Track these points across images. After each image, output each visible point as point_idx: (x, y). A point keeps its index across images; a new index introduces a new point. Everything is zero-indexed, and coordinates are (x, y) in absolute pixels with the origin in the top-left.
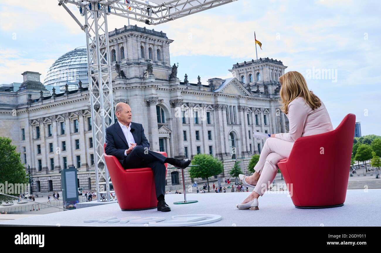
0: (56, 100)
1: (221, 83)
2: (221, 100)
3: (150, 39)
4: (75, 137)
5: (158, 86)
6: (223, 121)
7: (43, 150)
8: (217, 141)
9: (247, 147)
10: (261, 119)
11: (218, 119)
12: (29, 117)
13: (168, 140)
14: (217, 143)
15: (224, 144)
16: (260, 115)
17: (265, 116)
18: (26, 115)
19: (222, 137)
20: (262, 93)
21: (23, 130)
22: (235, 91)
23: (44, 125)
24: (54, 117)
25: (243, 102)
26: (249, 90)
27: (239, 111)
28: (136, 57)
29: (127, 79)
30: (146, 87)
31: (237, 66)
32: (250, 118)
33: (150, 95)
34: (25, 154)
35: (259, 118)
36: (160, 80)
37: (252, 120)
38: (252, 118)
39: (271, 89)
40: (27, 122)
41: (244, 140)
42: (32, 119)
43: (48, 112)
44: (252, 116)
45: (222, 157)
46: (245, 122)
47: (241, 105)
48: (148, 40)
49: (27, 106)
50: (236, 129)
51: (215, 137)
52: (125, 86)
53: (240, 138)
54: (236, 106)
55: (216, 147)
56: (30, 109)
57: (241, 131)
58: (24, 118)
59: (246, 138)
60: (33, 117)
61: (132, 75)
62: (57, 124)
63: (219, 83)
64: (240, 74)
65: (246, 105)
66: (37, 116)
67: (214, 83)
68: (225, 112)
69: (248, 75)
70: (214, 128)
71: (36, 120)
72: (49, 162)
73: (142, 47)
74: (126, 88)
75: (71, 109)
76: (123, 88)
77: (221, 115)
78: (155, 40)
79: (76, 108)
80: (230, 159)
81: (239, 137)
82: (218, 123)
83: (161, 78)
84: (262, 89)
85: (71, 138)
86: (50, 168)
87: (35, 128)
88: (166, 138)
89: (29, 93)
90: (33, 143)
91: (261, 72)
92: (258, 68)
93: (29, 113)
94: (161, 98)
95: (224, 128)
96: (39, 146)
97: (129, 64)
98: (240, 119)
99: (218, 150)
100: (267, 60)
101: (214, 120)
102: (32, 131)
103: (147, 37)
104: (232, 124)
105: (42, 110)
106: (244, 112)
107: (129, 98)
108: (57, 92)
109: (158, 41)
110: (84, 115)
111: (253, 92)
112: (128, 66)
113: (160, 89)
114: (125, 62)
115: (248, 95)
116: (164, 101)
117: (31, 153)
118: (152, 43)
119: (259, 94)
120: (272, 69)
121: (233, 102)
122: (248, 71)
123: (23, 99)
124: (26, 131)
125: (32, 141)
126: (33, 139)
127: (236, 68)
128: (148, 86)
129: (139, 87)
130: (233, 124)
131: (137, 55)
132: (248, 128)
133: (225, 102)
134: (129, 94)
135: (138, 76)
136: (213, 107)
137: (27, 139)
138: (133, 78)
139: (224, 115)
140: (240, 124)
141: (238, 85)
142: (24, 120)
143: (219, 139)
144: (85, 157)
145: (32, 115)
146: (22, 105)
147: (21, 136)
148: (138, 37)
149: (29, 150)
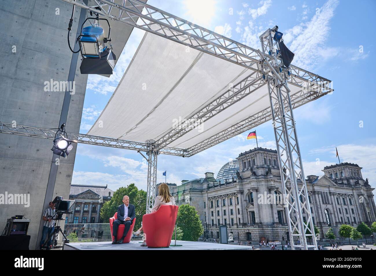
0: (221, 187)
1: (316, 178)
2: (317, 188)
3: (269, 154)
4: (231, 208)
5: (275, 180)
6: (320, 202)
7: (214, 214)
8: (317, 214)
9: (339, 219)
10: (347, 201)
11: (316, 200)
12: (207, 196)
13: (283, 212)
14: (317, 215)
15: (321, 216)
16: (346, 199)
17: (350, 199)
19: (320, 211)
20: (345, 184)
22: (327, 183)
23: (215, 201)
24: (220, 196)
25: (332, 190)
26: (336, 183)
27: (330, 195)
28: (262, 164)
29: (257, 176)
30: (268, 180)
31: (326, 168)
32: (339, 200)
33: (271, 185)
34: (206, 216)
35: (346, 200)
36: (276, 176)
37: (341, 201)
38: (340, 200)
39: (352, 182)
40: (207, 199)
41: (336, 214)
42: (209, 197)
43: (217, 194)
44: (340, 199)
45: (321, 225)
46: (335, 203)
47: (331, 191)
48: (268, 155)
49: (207, 190)
50: (329, 207)
51: (315, 211)
52: (256, 180)
53: (333, 213)
54: (328, 192)
55: (316, 218)
56: (208, 192)
57: (333, 208)
59: (337, 213)
60: (210, 196)
61: (260, 174)
62: (221, 200)
63: (314, 178)
64: (329, 173)
65: (334, 192)
66: (212, 195)
67: (311, 178)
68: (320, 196)
69: (335, 173)
70: (314, 206)
71: (211, 197)
72: (217, 221)
73: (265, 159)
74: (256, 181)
75: (228, 192)
76: (255, 181)
77: (319, 198)
78: (272, 155)
79: (231, 192)
80: (327, 227)
81: (332, 212)
82: (316, 202)
83: (277, 176)
84: (345, 182)
85: (228, 208)
86: (218, 224)
87: (211, 202)
88: (282, 211)
89: (208, 183)
90: (210, 210)
91: (343, 171)
92: (341, 169)
93: (207, 194)
94: (278, 187)
95: (320, 206)
97: (258, 168)
98: (332, 201)
99: (318, 220)
100: (347, 164)
101: (313, 200)
102: (209, 203)
103: (267, 153)
104: (326, 203)
105: (214, 192)
106: (334, 196)
107: (259, 187)
108: (222, 183)
109: (274, 155)
110: (235, 196)
111: (339, 183)
112: (257, 169)
113: (276, 181)
114: (256, 167)
115: (335, 186)
116: (280, 189)
117: (208, 216)
118: (271, 156)
119: (344, 185)
120: (352, 170)
121: (326, 190)
122: (334, 171)
123: (205, 186)
124: (206, 203)
125: (209, 209)
126: (209, 208)
127: (326, 169)
128: (269, 180)
129: (264, 180)
130: (327, 204)
131: (262, 163)
132: (338, 207)
133: (320, 190)
134: (258, 184)
135: (263, 175)
136: (312, 193)
137: (207, 208)
138: (261, 175)
139: (320, 198)
140: (332, 204)
141: (328, 179)
142: (205, 197)
143: (318, 213)
144: (236, 220)
145: (209, 195)
146: (205, 189)
147: (203, 206)
148: (262, 153)
149: (207, 214)
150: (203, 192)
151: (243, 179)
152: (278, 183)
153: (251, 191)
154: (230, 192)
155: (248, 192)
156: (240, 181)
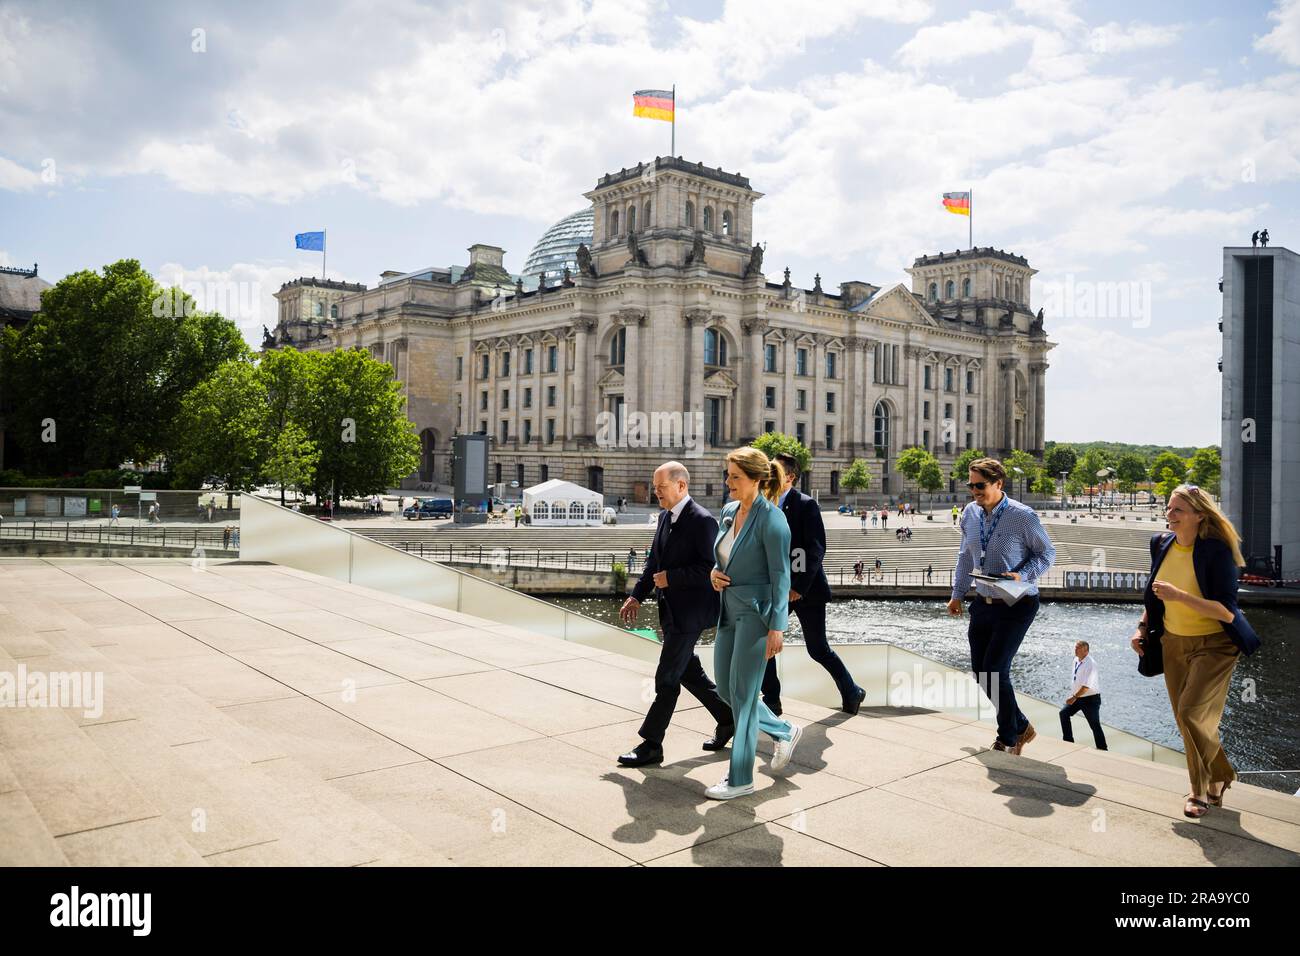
0: (522, 304)
1: (869, 293)
2: (863, 329)
3: (709, 188)
4: (549, 381)
5: (711, 286)
6: (864, 375)
7: (491, 403)
8: (846, 415)
9: (916, 436)
10: (959, 380)
11: (852, 369)
12: (471, 335)
13: (729, 402)
14: (846, 420)
15: (860, 424)
16: (959, 371)
17: (970, 375)
18: (467, 331)
19: (858, 408)
20: (968, 323)
21: (460, 359)
22: (902, 313)
23: (497, 354)
24: (515, 338)
25: (917, 338)
26: (936, 315)
27: (907, 357)
28: (674, 222)
29: (650, 268)
31: (924, 262)
32: (933, 375)
33: (694, 304)
34: (460, 408)
35: (955, 377)
36: (723, 274)
37: (937, 380)
38: (937, 375)
39: (992, 316)
40: (468, 345)
41: (911, 419)
42: (477, 338)
43: (505, 328)
44: (937, 371)
45: (852, 451)
46: (917, 382)
47: (911, 343)
48: (704, 189)
49: (469, 313)
50: (895, 395)
51: (843, 406)
52: (642, 282)
53: (902, 415)
54: (901, 344)
55: (842, 429)
56: (475, 319)
57: (906, 401)
58: (464, 337)
59: (916, 416)
60: (480, 335)
61: (661, 260)
62: (518, 353)
63: (863, 293)
64: (927, 279)
65: (924, 346)
66: (485, 334)
67: (852, 291)
68: (870, 356)
69: (946, 282)
70: (843, 390)
71: (484, 341)
72: (500, 427)
73: (689, 205)
74: (645, 286)
75: (545, 324)
76: (639, 285)
77: (863, 364)
78: (720, 191)
79: (554, 323)
80: (872, 458)
81: (900, 411)
82: (852, 377)
83: (725, 272)
84: (969, 315)
85: (541, 382)
86: (500, 438)
87: (481, 358)
88: (724, 398)
89: (475, 288)
90: (476, 387)
91: (972, 277)
92: (967, 269)
93: (472, 327)
94: (721, 314)
95: (864, 390)
96: (485, 394)
97: (656, 237)
98: (907, 375)
99: (845, 436)
100: (990, 252)
101: (843, 371)
102: (476, 363)
103: (702, 184)
104: (886, 382)
105: (496, 322)
106: (917, 360)
107: (651, 308)
108: (526, 290)
109: (728, 193)
110: (568, 338)
111: (946, 319)
112: (654, 241)
113: (719, 293)
114: (650, 232)
115: (930, 325)
116: (728, 320)
117: (470, 407)
118: (714, 196)
119: (960, 325)
120: (1001, 274)
121: (895, 337)
122: (946, 273)
123: (465, 298)
124: (465, 361)
125: (473, 384)
126: (476, 379)
127: (921, 265)
128: (691, 285)
130: (889, 383)
131: (677, 219)
132: (924, 396)
133: (873, 335)
134: (651, 299)
135: (675, 264)
136: (844, 344)
137: (465, 378)
138: (663, 266)
139: (868, 363)
140: (906, 385)
141: (909, 301)
142: (462, 340)
143: (851, 412)
145: (477, 330)
146: (463, 309)
147: (455, 371)
148: (681, 181)
149: (467, 401)
150: (455, 321)
151: (603, 276)
152: (727, 299)
153: (623, 322)
154: (551, 323)
155: (612, 324)
156: (589, 284)
